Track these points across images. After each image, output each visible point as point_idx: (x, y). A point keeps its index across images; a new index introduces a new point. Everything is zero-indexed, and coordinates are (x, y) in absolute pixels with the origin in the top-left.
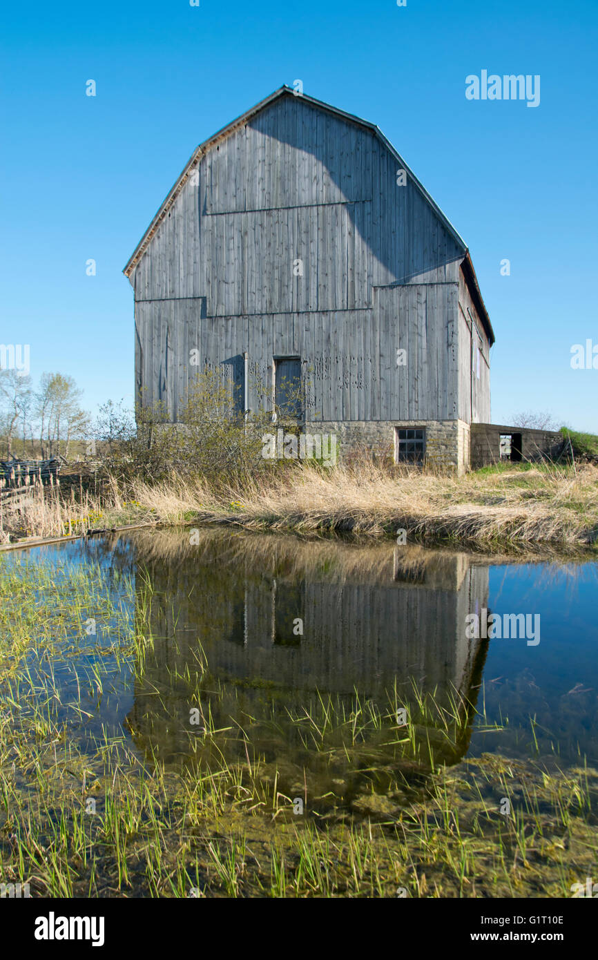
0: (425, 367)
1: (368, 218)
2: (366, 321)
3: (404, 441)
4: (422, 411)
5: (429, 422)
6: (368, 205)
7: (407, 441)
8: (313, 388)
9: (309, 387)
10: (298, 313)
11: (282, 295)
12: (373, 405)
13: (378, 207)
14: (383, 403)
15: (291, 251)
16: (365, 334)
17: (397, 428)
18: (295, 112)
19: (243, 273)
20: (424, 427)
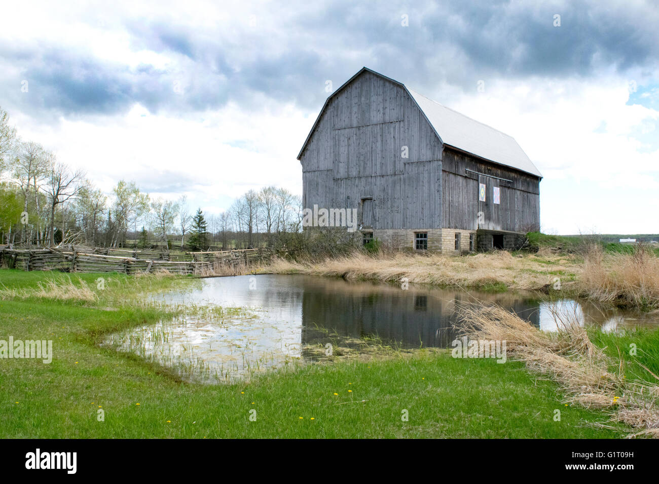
0: (427, 203)
1: (402, 129)
2: (400, 179)
3: (418, 239)
4: (426, 224)
5: (429, 230)
6: (402, 123)
7: (420, 239)
8: (377, 213)
9: (376, 213)
10: (371, 177)
11: (365, 168)
12: (404, 221)
13: (406, 124)
14: (408, 220)
15: (368, 147)
16: (400, 186)
17: (415, 232)
18: (370, 79)
19: (348, 158)
20: (427, 232)
